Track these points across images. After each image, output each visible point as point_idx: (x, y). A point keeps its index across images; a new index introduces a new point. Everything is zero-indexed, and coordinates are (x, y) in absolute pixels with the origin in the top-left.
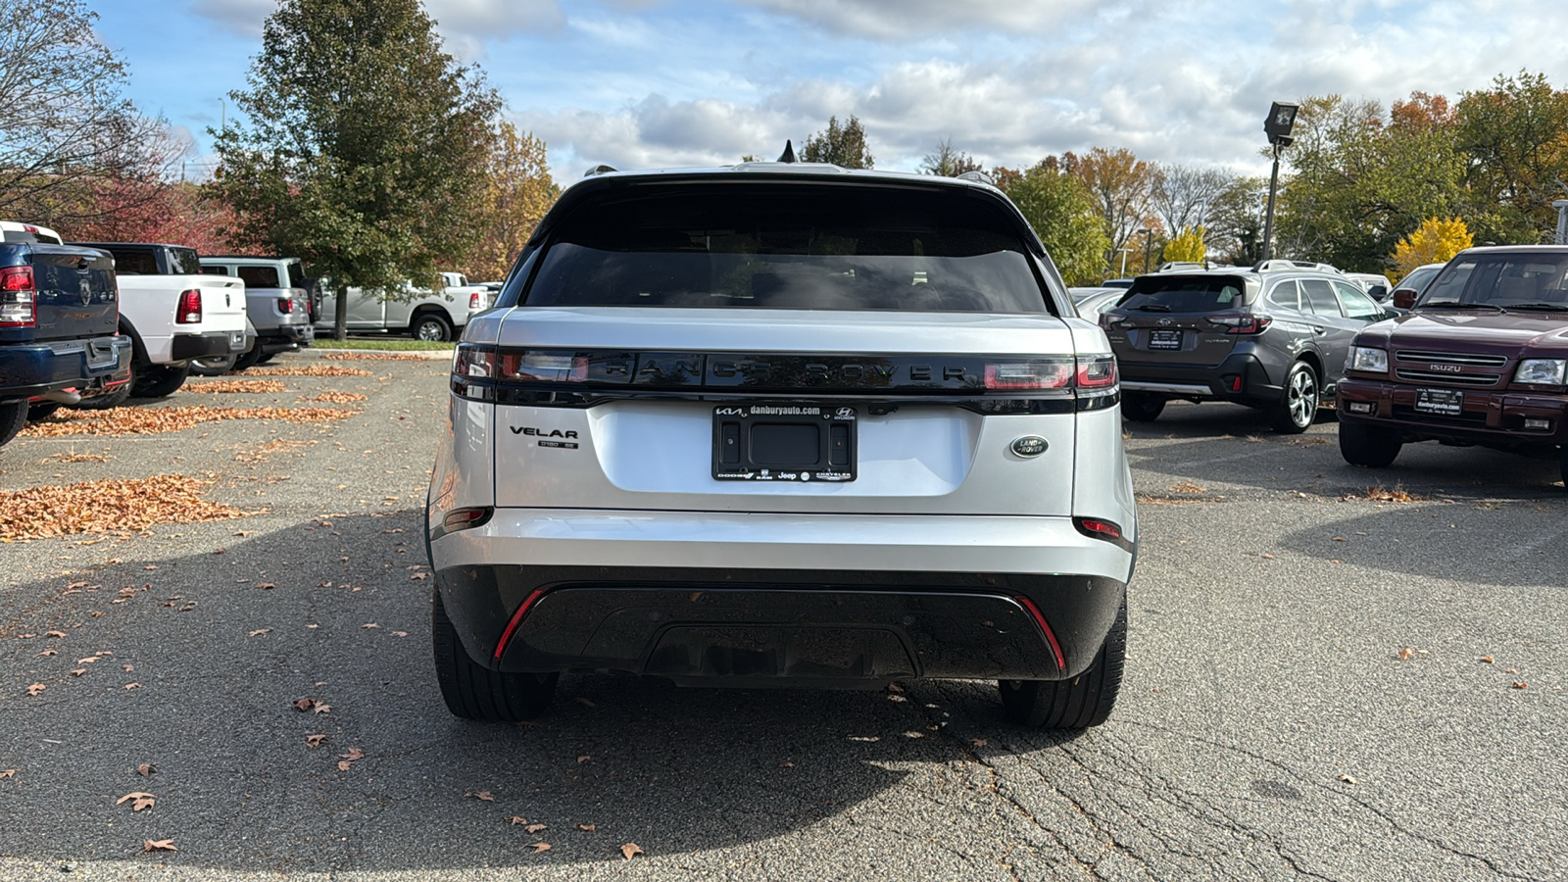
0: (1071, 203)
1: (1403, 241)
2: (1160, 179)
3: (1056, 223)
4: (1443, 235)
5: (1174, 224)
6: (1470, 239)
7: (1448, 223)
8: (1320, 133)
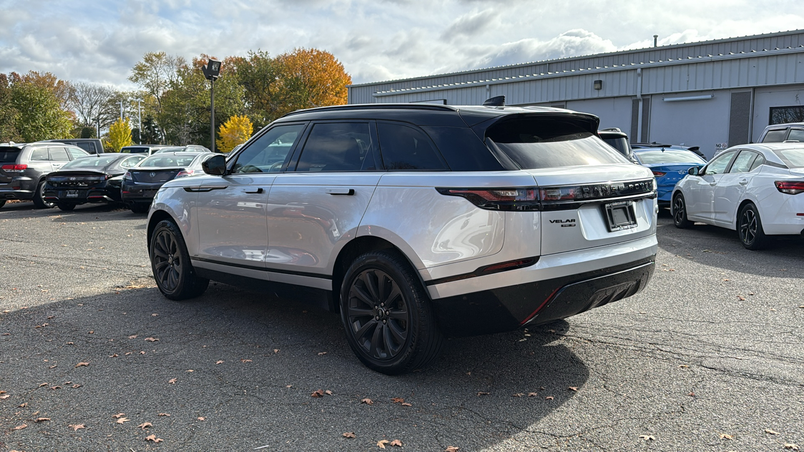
0: (47, 102)
1: (222, 126)
2: (73, 90)
3: (40, 113)
4: (240, 123)
5: (85, 115)
6: (251, 125)
7: (242, 118)
8: (158, 70)
